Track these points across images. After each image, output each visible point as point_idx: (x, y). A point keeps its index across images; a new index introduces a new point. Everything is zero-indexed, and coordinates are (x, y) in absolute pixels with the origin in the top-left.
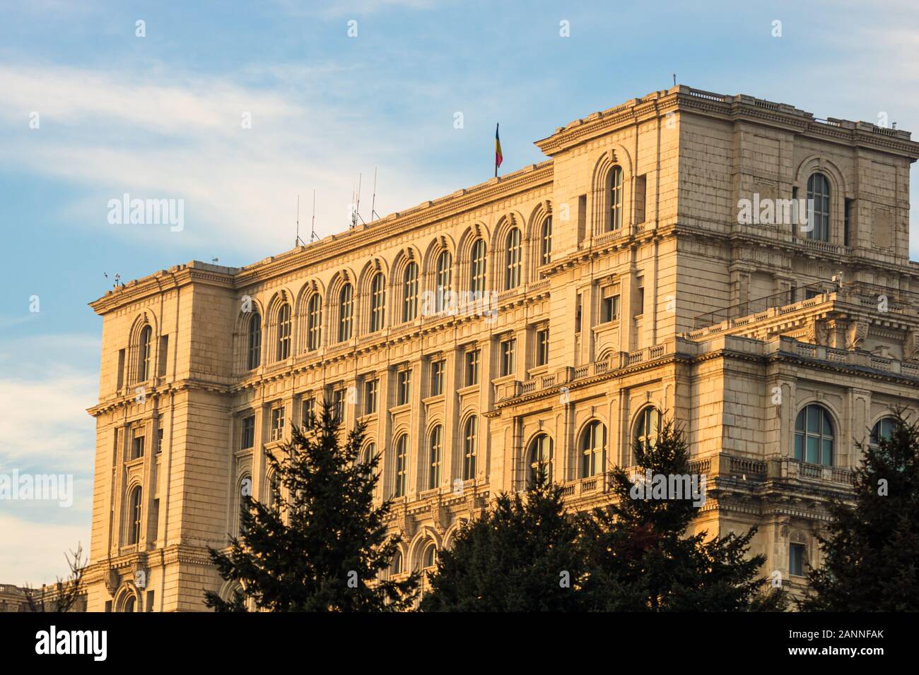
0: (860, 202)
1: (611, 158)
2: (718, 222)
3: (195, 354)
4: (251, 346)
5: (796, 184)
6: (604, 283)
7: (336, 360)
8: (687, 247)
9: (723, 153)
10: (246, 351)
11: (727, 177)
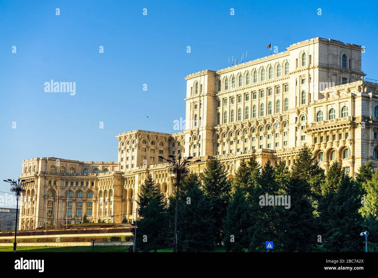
0: (352, 60)
1: (303, 51)
2: (326, 64)
3: (208, 88)
4: (219, 87)
5: (341, 57)
6: (302, 76)
7: (239, 90)
8: (320, 69)
9: (327, 50)
10: (218, 88)
11: (327, 55)
